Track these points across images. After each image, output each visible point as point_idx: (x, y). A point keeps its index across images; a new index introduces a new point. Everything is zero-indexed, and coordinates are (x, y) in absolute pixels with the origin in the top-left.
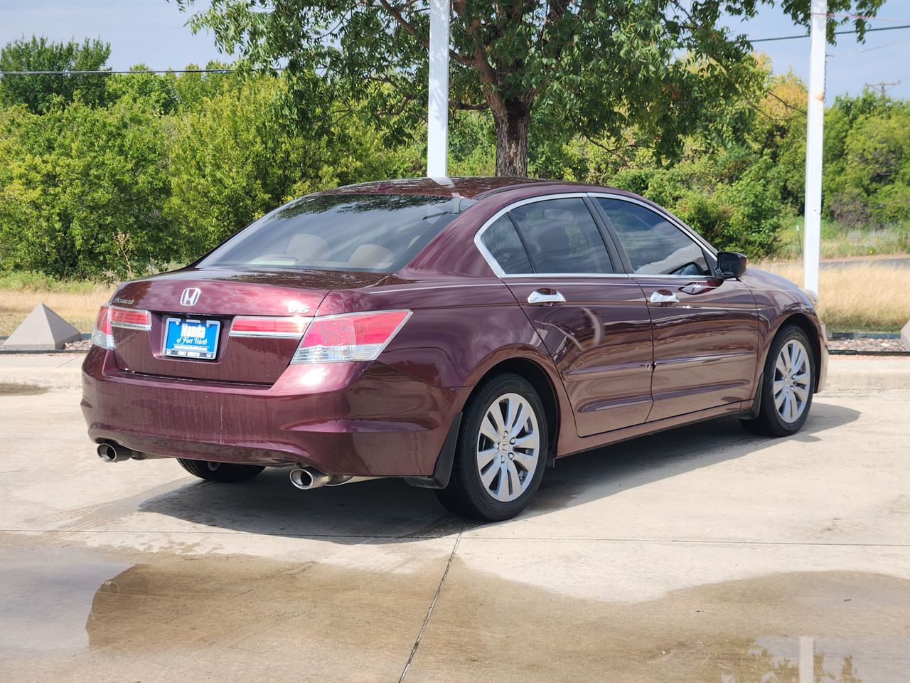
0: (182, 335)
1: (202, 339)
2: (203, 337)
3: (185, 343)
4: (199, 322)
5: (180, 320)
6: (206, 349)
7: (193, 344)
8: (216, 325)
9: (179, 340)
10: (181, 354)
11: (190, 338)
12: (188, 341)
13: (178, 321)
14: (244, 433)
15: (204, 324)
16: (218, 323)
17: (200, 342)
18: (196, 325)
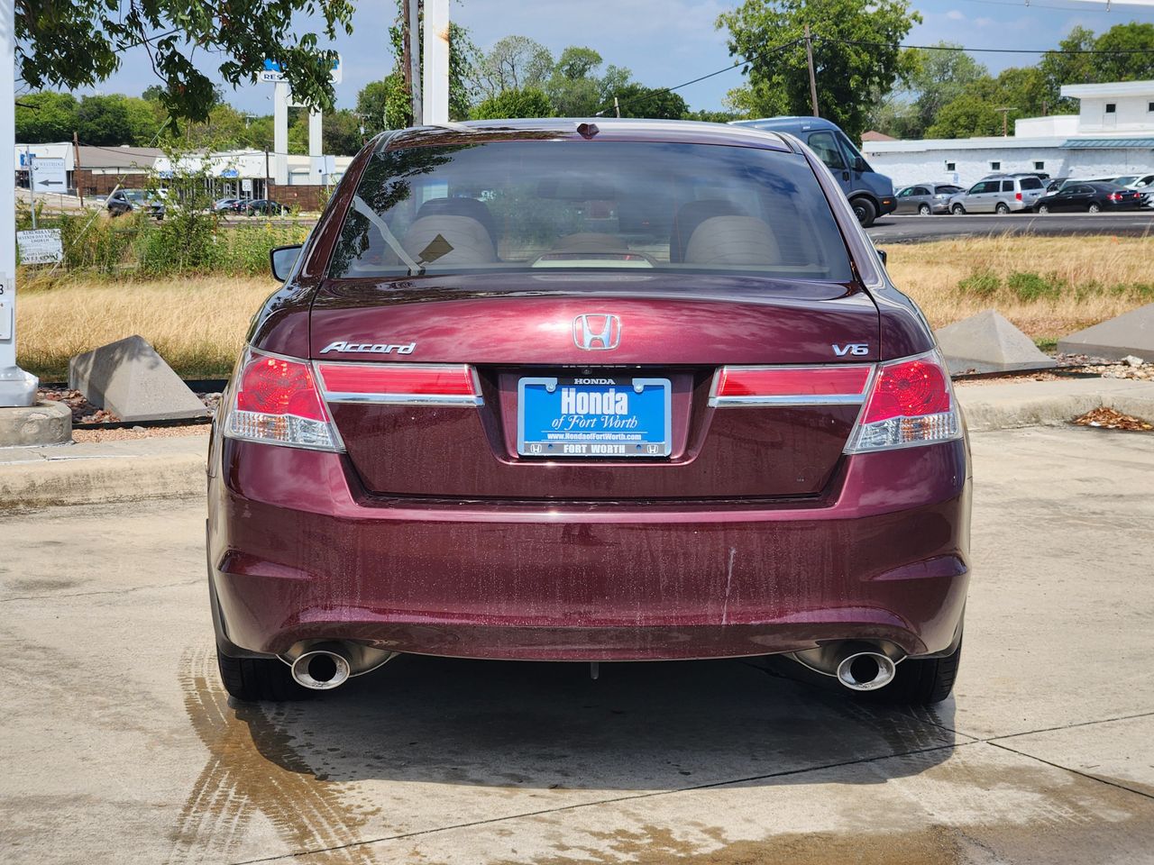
0: (564, 411)
1: (623, 418)
2: (625, 412)
4: (611, 381)
5: (555, 380)
6: (639, 437)
7: (599, 427)
8: (662, 387)
9: (556, 422)
10: (572, 450)
11: (588, 417)
12: (583, 423)
13: (551, 383)
14: (781, 595)
15: (624, 387)
16: (666, 382)
17: (618, 424)
18: (603, 389)
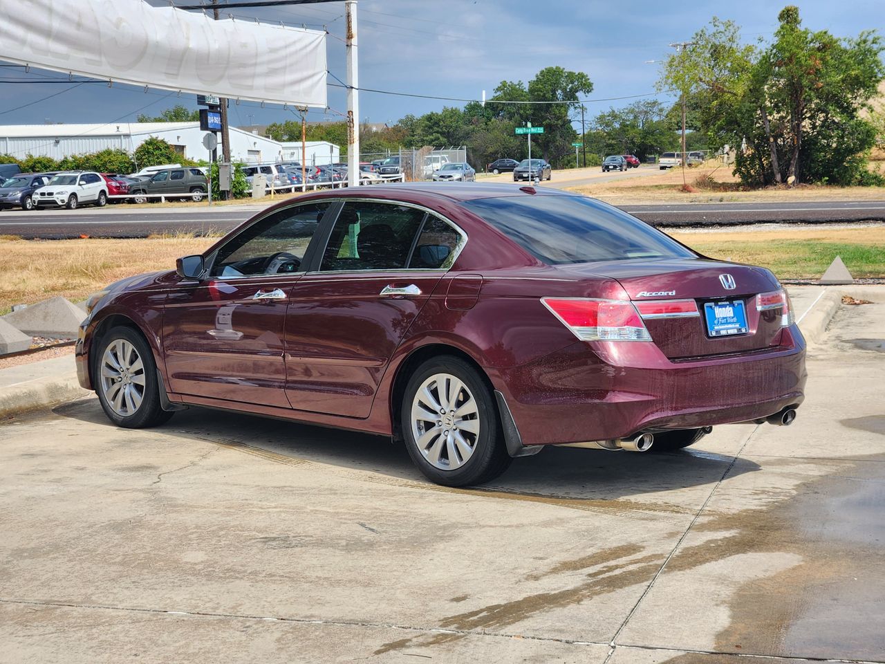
0: (717, 316)
1: (733, 318)
2: (732, 315)
3: (721, 323)
4: (728, 303)
5: (714, 303)
7: (727, 323)
8: (742, 304)
9: (716, 322)
10: (723, 333)
11: (724, 318)
12: (723, 321)
13: (712, 305)
15: (732, 305)
16: (742, 302)
17: (732, 321)
18: (725, 306)
